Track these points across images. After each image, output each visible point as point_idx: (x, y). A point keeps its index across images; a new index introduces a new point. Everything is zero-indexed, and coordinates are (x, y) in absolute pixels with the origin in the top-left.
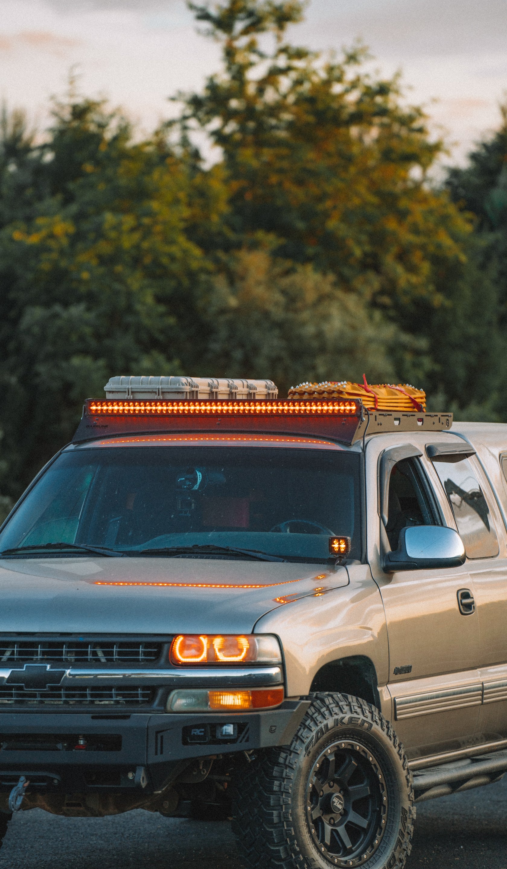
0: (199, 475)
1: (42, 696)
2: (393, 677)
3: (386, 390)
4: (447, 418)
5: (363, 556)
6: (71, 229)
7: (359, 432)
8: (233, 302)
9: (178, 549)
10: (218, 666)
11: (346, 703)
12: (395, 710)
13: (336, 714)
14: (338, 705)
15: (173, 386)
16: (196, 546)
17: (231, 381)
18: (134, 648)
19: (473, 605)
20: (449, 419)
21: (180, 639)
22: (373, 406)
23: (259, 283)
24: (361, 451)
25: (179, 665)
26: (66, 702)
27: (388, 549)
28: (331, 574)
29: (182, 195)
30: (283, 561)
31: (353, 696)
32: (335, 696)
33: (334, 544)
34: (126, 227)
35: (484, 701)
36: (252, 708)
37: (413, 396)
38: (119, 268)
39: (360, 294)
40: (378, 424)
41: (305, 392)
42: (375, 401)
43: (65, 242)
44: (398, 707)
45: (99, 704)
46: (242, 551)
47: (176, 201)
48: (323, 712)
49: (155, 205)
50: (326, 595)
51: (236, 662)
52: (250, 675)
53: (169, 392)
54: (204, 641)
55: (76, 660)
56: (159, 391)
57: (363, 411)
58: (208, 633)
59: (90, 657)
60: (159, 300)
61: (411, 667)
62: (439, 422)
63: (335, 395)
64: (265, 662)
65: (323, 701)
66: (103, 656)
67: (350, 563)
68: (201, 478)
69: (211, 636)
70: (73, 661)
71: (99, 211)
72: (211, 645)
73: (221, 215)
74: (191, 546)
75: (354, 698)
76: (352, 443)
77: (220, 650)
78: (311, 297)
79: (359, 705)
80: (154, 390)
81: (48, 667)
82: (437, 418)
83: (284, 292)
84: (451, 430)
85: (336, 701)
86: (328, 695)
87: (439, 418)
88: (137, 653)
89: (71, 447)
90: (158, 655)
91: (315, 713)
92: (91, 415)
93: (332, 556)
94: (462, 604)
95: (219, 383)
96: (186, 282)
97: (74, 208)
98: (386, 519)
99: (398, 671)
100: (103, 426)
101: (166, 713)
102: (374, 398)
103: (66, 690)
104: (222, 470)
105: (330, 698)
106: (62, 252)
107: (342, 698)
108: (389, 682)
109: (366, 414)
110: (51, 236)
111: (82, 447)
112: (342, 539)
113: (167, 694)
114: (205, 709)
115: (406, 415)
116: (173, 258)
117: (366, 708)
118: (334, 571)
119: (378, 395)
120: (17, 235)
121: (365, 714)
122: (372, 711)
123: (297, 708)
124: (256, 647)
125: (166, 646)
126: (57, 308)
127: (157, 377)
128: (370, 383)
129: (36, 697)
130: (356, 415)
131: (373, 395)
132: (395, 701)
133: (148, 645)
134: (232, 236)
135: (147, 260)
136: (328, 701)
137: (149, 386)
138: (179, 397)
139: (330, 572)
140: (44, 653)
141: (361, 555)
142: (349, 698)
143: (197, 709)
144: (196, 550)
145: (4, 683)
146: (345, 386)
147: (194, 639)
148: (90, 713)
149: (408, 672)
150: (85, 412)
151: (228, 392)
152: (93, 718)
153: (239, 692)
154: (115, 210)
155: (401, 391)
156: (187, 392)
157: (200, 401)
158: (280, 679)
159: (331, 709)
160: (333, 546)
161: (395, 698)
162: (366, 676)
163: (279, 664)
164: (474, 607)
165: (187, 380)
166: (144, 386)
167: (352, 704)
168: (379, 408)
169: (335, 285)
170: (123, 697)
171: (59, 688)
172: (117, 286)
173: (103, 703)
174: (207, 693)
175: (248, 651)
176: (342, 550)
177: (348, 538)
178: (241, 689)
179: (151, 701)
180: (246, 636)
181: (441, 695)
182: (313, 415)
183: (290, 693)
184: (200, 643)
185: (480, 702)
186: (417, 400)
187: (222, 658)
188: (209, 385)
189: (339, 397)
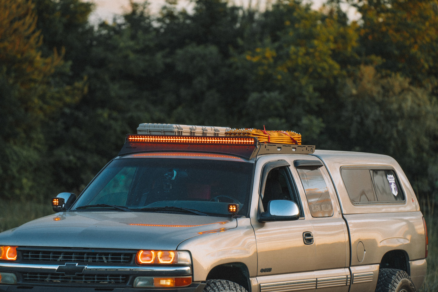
0: (175, 173)
1: (74, 278)
2: (259, 273)
3: (278, 134)
4: (312, 148)
5: (248, 214)
6: (274, 54)
7: (254, 154)
8: (354, 92)
9: (158, 208)
10: (158, 265)
11: (227, 285)
12: (260, 290)
13: (221, 290)
14: (223, 286)
15: (169, 129)
16: (167, 207)
17: (204, 127)
18: (119, 256)
19: (312, 240)
20: (313, 148)
21: (141, 252)
22: (268, 141)
23: (369, 82)
24: (254, 162)
25: (141, 265)
26: (85, 282)
27: (262, 210)
28: (230, 222)
29: (331, 38)
30: (207, 216)
31: (232, 282)
32: (222, 282)
33: (230, 207)
34: (301, 54)
35: (317, 287)
36: (175, 286)
37: (292, 137)
38: (296, 74)
39: (426, 88)
40: (267, 150)
41: (232, 133)
42: (269, 138)
43: (271, 61)
44: (261, 288)
45: (102, 283)
46: (189, 210)
47: (328, 40)
48: (215, 289)
49: (316, 42)
50: (226, 231)
51: (169, 264)
52: (176, 270)
53: (167, 132)
54: (153, 252)
55: (93, 261)
56: (162, 131)
57: (258, 143)
58: (154, 249)
59: (97, 260)
60: (315, 89)
61: (271, 269)
62: (307, 150)
63: (246, 135)
64: (182, 264)
65: (215, 284)
66: (105, 259)
67: (240, 217)
68: (176, 174)
69: (156, 251)
70: (91, 262)
71: (289, 46)
72: (157, 256)
73: (353, 48)
74: (164, 207)
75: (232, 283)
76: (250, 159)
77: (161, 258)
78: (397, 89)
79: (235, 287)
80: (160, 131)
81: (77, 264)
82: (306, 148)
83: (383, 87)
84: (314, 154)
85: (222, 284)
86: (219, 281)
87: (307, 148)
88: (120, 259)
89: (118, 157)
90: (130, 259)
91: (211, 289)
92: (129, 142)
93: (230, 214)
94: (305, 239)
95: (196, 128)
96: (332, 81)
97: (277, 44)
98: (263, 196)
99: (262, 271)
100: (134, 148)
101: (133, 288)
102: (268, 137)
103: (85, 276)
104: (186, 170)
105: (219, 283)
106: (269, 66)
107: (225, 283)
108: (257, 276)
109: (259, 145)
110: (265, 58)
111: (124, 158)
112: (234, 205)
113: (134, 278)
114: (152, 287)
115: (285, 146)
116: (323, 69)
117: (238, 287)
118: (231, 220)
119: (271, 135)
120: (248, 57)
121: (237, 291)
122: (242, 290)
123: (197, 287)
124: (178, 256)
125: (134, 255)
126: (265, 93)
127: (162, 124)
128: (267, 129)
129: (71, 279)
130: (254, 145)
131: (268, 136)
132: (260, 285)
133: (125, 255)
134: (358, 58)
135: (311, 70)
136: (218, 284)
137: (157, 128)
138: (172, 134)
139: (229, 221)
140: (75, 257)
141: (247, 213)
142: (229, 283)
143: (148, 286)
144: (167, 209)
145: (56, 272)
146: (251, 131)
147: (148, 252)
148: (94, 288)
149: (270, 271)
150: (126, 140)
151: (202, 133)
152: (95, 290)
153: (169, 279)
154: (297, 45)
155: (286, 134)
156: (176, 132)
157: (183, 136)
158: (190, 272)
159: (219, 288)
160: (230, 208)
161: (260, 284)
162: (244, 273)
163: (190, 265)
164: (313, 241)
165: (176, 126)
166: (155, 128)
167: (231, 286)
168: (270, 142)
169: (411, 83)
170: (114, 280)
171: (82, 275)
172: (295, 83)
173: (104, 283)
174: (153, 278)
175: (174, 258)
176: (234, 211)
177: (237, 205)
178: (170, 277)
179: (126, 282)
180: (173, 251)
181: (290, 283)
182: (234, 144)
183: (195, 280)
184: (151, 254)
185: (315, 287)
186: (294, 139)
187: (161, 261)
188: (190, 129)
189: (248, 136)
